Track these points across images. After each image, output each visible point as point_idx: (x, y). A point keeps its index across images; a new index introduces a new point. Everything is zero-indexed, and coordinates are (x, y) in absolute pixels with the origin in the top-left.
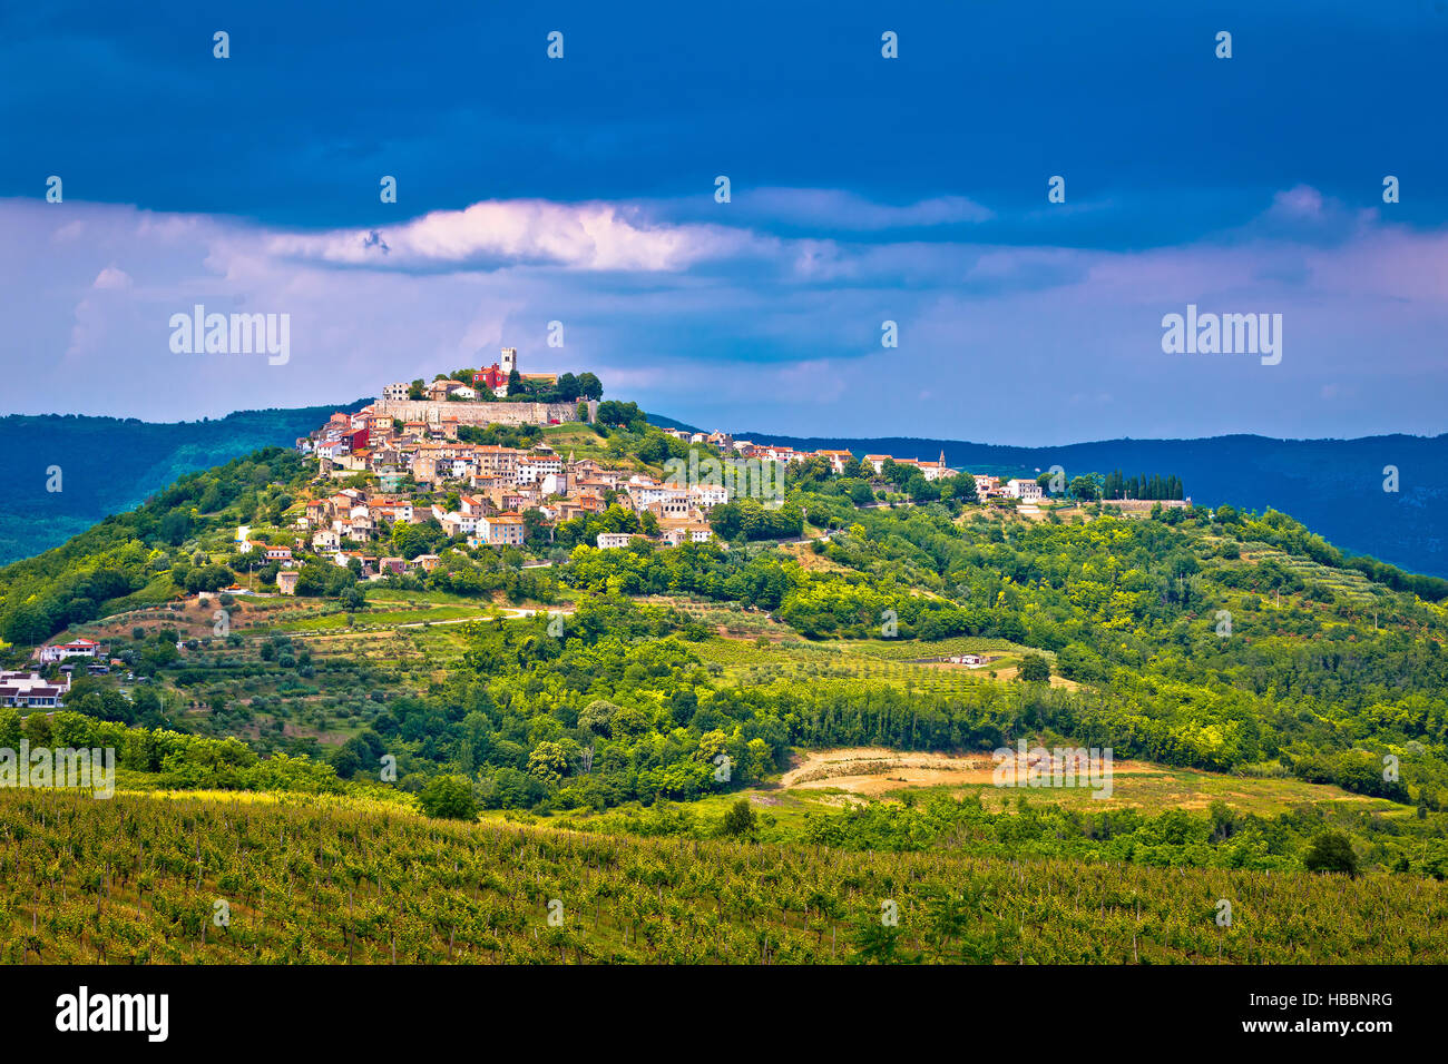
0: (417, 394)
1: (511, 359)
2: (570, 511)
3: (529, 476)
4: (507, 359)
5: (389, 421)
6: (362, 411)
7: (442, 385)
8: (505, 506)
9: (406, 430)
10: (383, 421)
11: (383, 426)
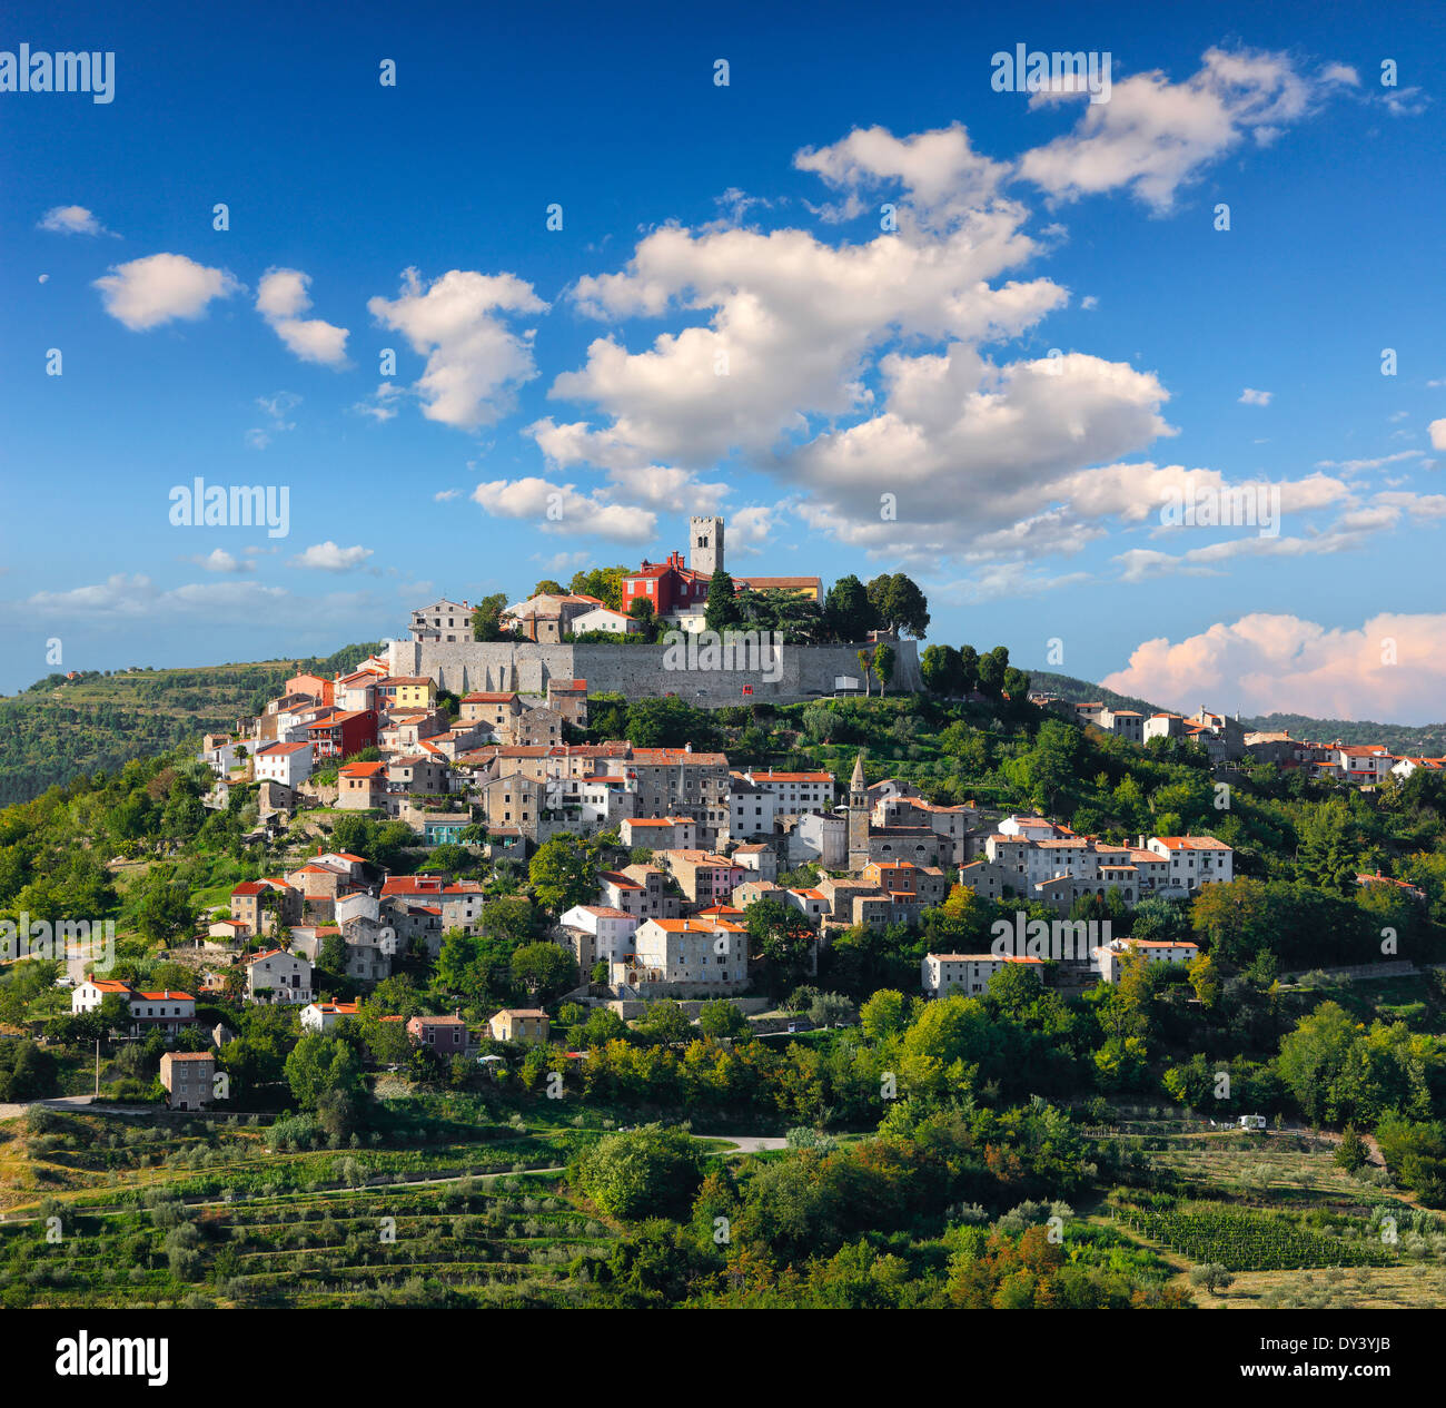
0: (490, 627)
1: (712, 543)
2: (858, 903)
3: (759, 819)
4: (703, 542)
5: (424, 691)
6: (361, 668)
7: (549, 606)
8: (702, 891)
9: (466, 711)
10: (411, 691)
11: (411, 703)
